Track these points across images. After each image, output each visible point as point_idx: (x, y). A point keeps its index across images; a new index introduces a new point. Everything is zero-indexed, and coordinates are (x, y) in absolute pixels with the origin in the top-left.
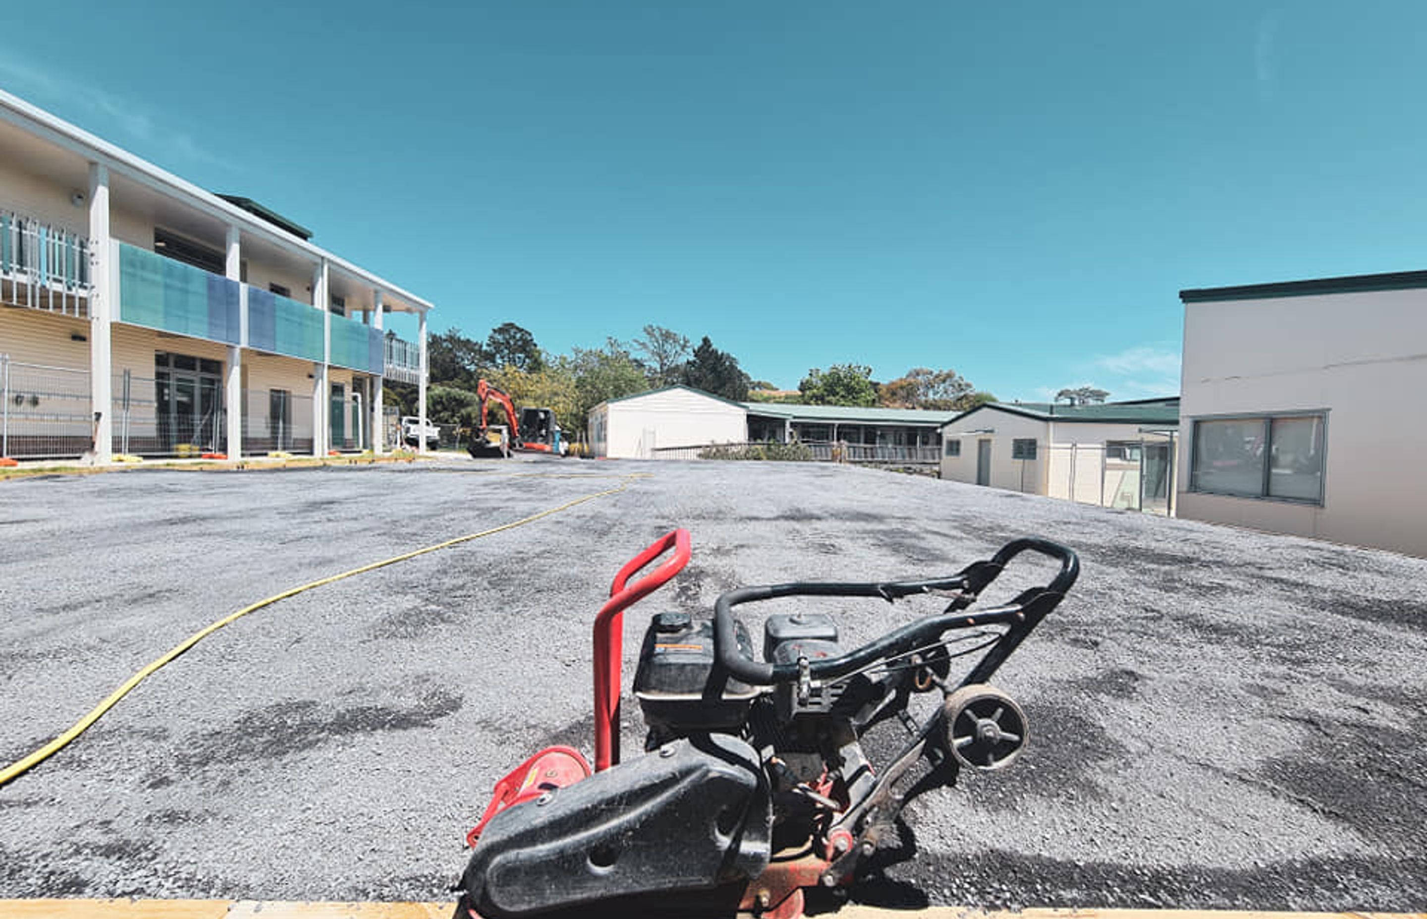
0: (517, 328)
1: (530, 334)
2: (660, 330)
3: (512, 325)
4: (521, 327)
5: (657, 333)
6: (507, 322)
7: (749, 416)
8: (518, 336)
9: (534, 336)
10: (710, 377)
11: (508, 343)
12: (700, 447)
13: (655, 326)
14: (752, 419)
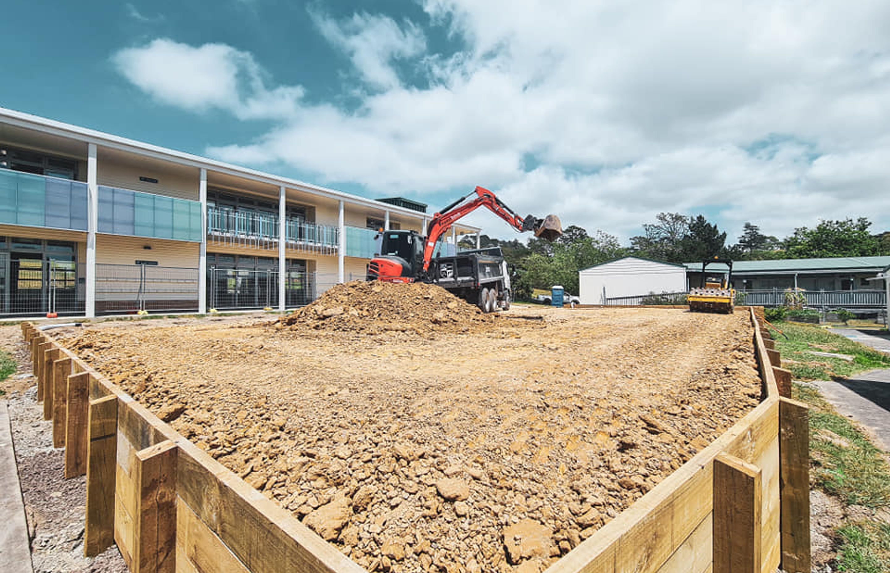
0: (577, 228)
1: (585, 231)
2: (671, 215)
3: (573, 227)
4: (579, 227)
5: (668, 218)
6: (570, 225)
7: (687, 273)
8: (578, 233)
9: (587, 232)
10: (704, 246)
11: (571, 238)
12: (641, 297)
13: (666, 214)
14: (690, 275)
